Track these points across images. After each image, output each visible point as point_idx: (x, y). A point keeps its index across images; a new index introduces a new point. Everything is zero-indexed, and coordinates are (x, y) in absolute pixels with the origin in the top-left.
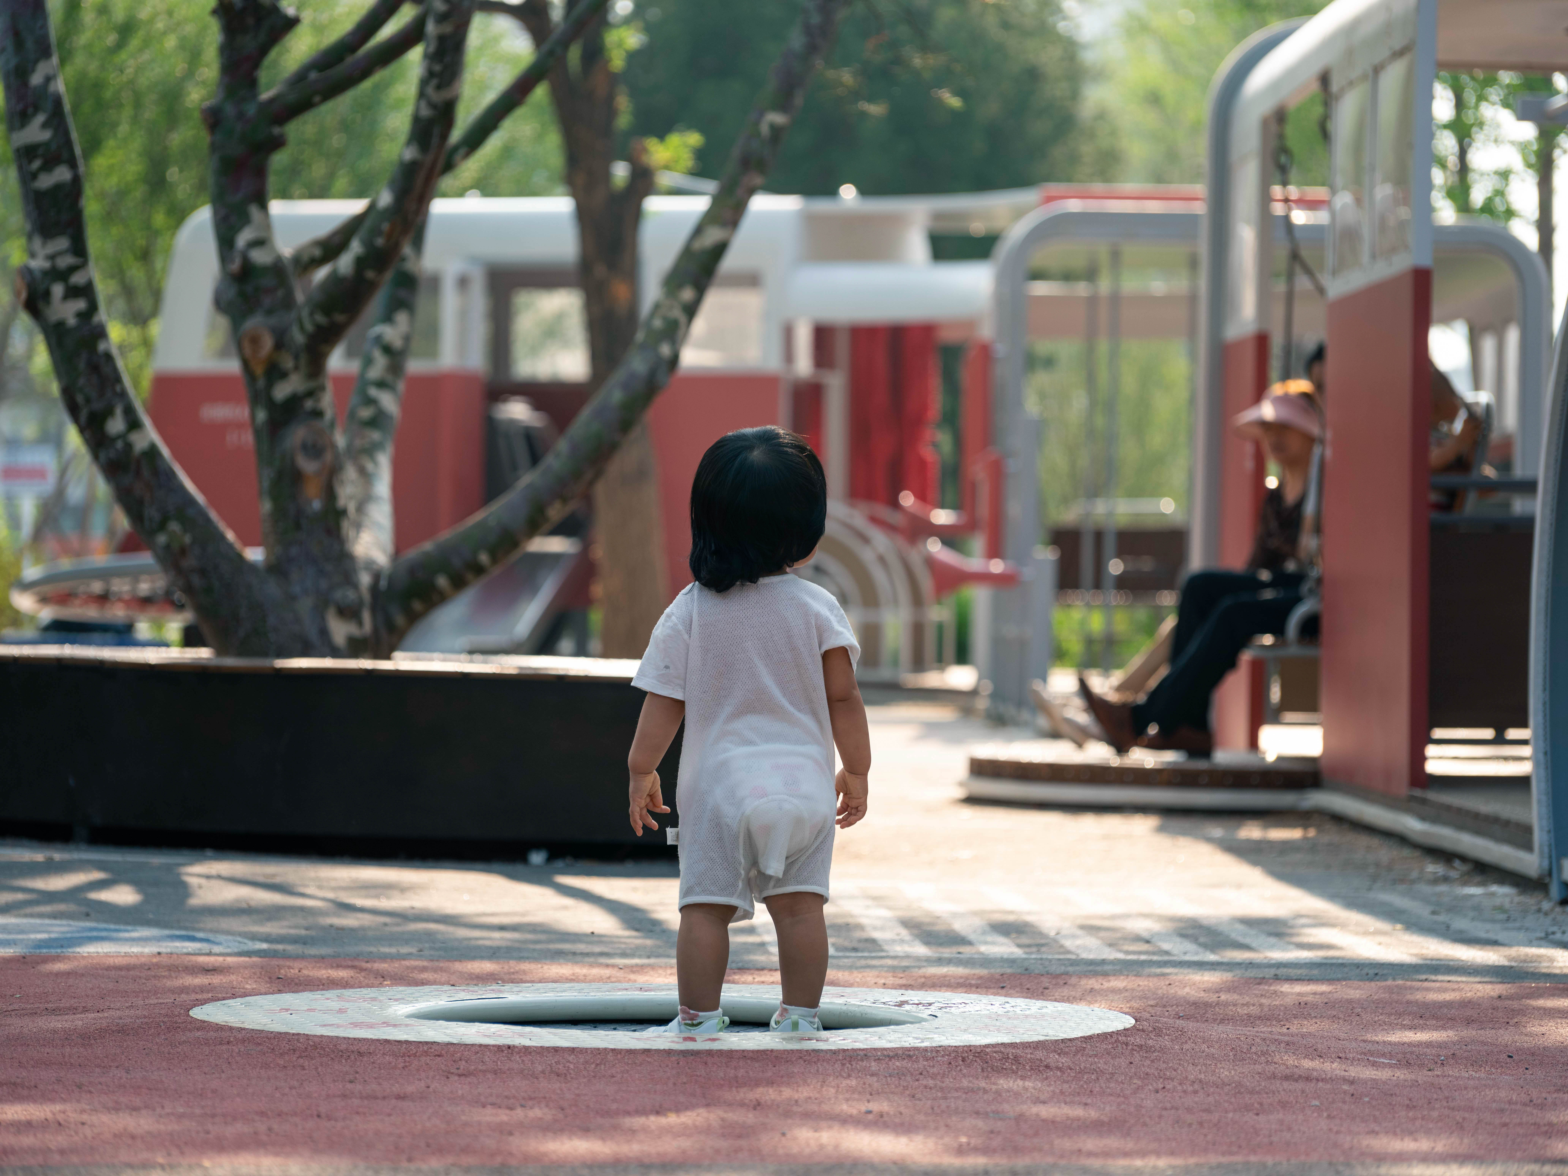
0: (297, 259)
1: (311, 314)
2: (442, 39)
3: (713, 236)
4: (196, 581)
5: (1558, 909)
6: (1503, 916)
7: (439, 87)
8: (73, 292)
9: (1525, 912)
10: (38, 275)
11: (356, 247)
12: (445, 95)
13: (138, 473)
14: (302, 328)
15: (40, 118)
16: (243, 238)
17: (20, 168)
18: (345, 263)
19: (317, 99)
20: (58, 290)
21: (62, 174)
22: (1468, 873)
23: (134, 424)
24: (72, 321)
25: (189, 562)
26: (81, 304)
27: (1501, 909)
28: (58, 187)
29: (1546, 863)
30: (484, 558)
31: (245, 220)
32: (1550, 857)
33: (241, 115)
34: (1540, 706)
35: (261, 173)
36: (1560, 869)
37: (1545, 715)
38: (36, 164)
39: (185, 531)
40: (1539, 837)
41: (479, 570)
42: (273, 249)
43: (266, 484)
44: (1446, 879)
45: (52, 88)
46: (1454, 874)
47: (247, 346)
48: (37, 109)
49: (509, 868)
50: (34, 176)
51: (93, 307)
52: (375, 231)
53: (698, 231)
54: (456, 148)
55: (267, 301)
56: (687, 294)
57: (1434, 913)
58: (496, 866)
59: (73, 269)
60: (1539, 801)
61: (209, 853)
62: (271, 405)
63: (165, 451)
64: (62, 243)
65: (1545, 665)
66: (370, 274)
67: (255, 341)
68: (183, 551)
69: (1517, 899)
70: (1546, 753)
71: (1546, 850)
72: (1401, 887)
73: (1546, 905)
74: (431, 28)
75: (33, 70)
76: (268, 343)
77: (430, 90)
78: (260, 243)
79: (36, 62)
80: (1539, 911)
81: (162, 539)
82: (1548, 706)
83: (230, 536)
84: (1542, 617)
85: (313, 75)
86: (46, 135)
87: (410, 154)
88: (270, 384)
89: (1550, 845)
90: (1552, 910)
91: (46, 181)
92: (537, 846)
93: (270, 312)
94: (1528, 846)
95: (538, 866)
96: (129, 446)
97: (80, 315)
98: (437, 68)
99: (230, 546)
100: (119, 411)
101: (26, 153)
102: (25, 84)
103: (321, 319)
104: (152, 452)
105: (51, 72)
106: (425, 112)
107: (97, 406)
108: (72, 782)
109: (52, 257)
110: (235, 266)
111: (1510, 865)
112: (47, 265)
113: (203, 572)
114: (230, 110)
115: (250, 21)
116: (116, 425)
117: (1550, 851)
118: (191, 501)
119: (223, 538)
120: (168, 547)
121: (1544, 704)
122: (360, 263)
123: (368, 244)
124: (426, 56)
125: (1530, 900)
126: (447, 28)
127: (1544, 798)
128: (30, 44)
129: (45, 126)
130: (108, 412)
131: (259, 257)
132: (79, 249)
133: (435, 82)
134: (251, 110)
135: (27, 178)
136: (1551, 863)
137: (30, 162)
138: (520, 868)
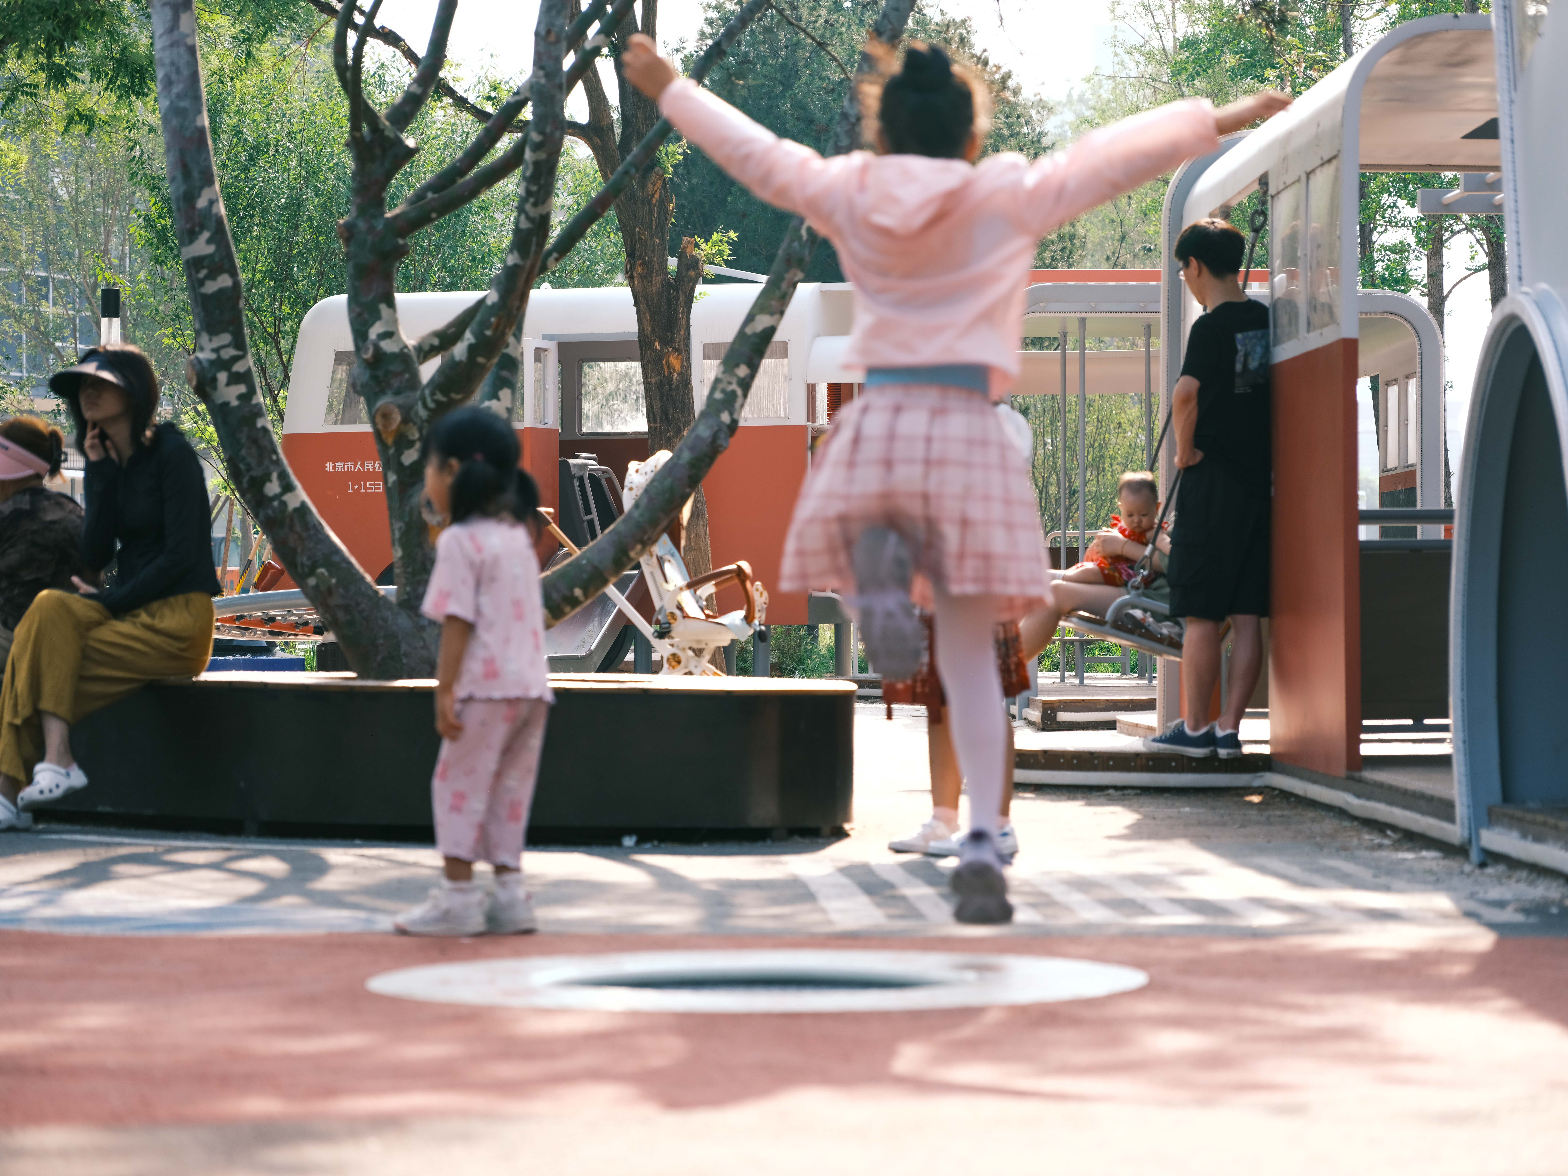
0: (419, 349)
1: (432, 394)
2: (537, 164)
3: (763, 322)
4: (341, 616)
5: (1478, 871)
6: (1433, 878)
7: (535, 205)
8: (236, 379)
9: (1450, 874)
10: (206, 364)
11: (469, 337)
12: (541, 210)
13: (291, 527)
14: (425, 405)
15: (206, 235)
16: (374, 332)
17: (189, 277)
18: (459, 350)
19: (434, 215)
20: (222, 377)
21: (224, 281)
22: (1398, 841)
23: (288, 487)
24: (235, 403)
25: (335, 601)
26: (242, 389)
27: (1431, 872)
28: (221, 291)
29: (1466, 833)
30: (578, 592)
31: (376, 316)
32: (1470, 828)
33: (371, 229)
34: (1459, 703)
35: (388, 277)
36: (1478, 837)
37: (1463, 711)
38: (203, 273)
39: (331, 575)
40: (1461, 811)
41: (574, 602)
42: (400, 339)
43: (397, 535)
44: (1380, 847)
45: (214, 210)
46: (1387, 842)
47: (379, 419)
48: (202, 227)
49: (607, 850)
50: (201, 283)
51: (252, 391)
52: (484, 324)
53: (750, 318)
54: (549, 253)
55: (395, 383)
56: (743, 371)
57: (1375, 876)
58: (596, 849)
59: (235, 359)
60: (1460, 782)
61: (358, 842)
62: (400, 468)
63: (314, 510)
64: (226, 338)
65: (1462, 669)
66: (481, 360)
67: (386, 416)
68: (330, 591)
69: (1442, 863)
70: (1464, 742)
71: (1466, 822)
72: (1343, 853)
73: (1467, 868)
74: (528, 155)
75: (199, 196)
76: (397, 418)
77: (528, 207)
78: (389, 335)
79: (201, 188)
80: (1462, 872)
81: (312, 581)
82: (1465, 702)
83: (369, 578)
84: (1459, 629)
85: (430, 195)
86: (211, 249)
87: (512, 260)
88: (399, 453)
89: (1469, 819)
90: (1473, 872)
91: (211, 287)
92: (629, 832)
93: (397, 393)
94: (1451, 819)
95: (629, 848)
96: (284, 504)
97: (240, 397)
98: (534, 188)
99: (369, 586)
100: (275, 476)
101: (195, 264)
102: (193, 207)
103: (439, 397)
104: (303, 509)
105: (214, 197)
106: (524, 224)
107: (257, 472)
108: (242, 785)
109: (216, 350)
110: (368, 355)
111: (1434, 834)
112: (213, 356)
113: (346, 608)
114: (362, 225)
115: (378, 151)
116: (273, 488)
117: (1470, 823)
118: (338, 551)
119: (363, 579)
120: (317, 587)
121: (1463, 701)
122: (472, 350)
123: (478, 335)
124: (524, 177)
125: (1453, 864)
126: (542, 156)
127: (1463, 779)
128: (196, 174)
129: (209, 241)
130: (267, 478)
131: (387, 346)
132: (239, 343)
133: (532, 200)
134: (380, 226)
135: (195, 285)
136: (1470, 834)
137: (198, 272)
138: (615, 849)
